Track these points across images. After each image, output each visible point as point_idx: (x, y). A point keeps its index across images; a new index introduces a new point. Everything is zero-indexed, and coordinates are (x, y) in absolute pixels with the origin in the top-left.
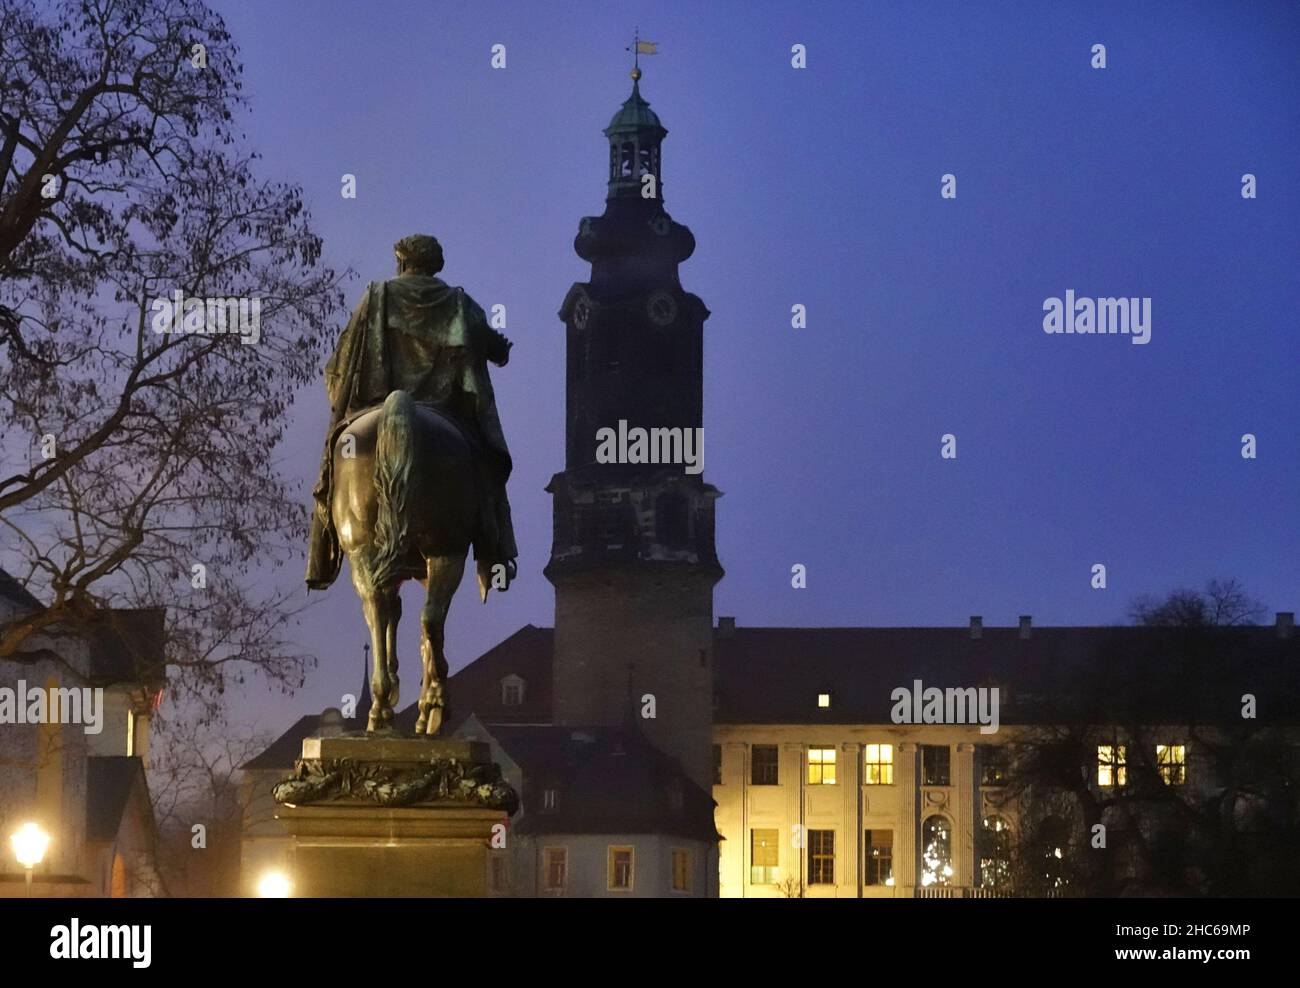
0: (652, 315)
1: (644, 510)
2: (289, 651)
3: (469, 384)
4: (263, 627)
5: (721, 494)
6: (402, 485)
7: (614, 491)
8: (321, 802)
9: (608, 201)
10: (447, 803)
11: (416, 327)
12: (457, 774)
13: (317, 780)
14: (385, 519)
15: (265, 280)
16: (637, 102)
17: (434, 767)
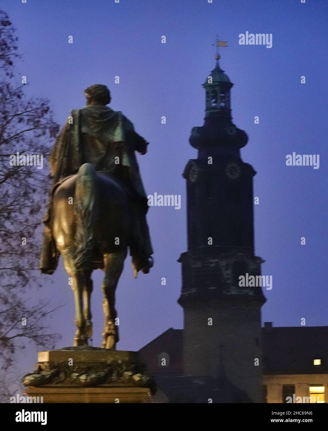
0: (228, 174)
1: (227, 270)
2: (47, 332)
3: (126, 162)
4: (34, 320)
5: (264, 261)
6: (89, 214)
7: (212, 261)
8: (48, 385)
9: (205, 119)
10: (117, 385)
11: (96, 132)
12: (122, 369)
13: (47, 373)
14: (80, 231)
15: (31, 145)
16: (218, 72)
17: (109, 365)
